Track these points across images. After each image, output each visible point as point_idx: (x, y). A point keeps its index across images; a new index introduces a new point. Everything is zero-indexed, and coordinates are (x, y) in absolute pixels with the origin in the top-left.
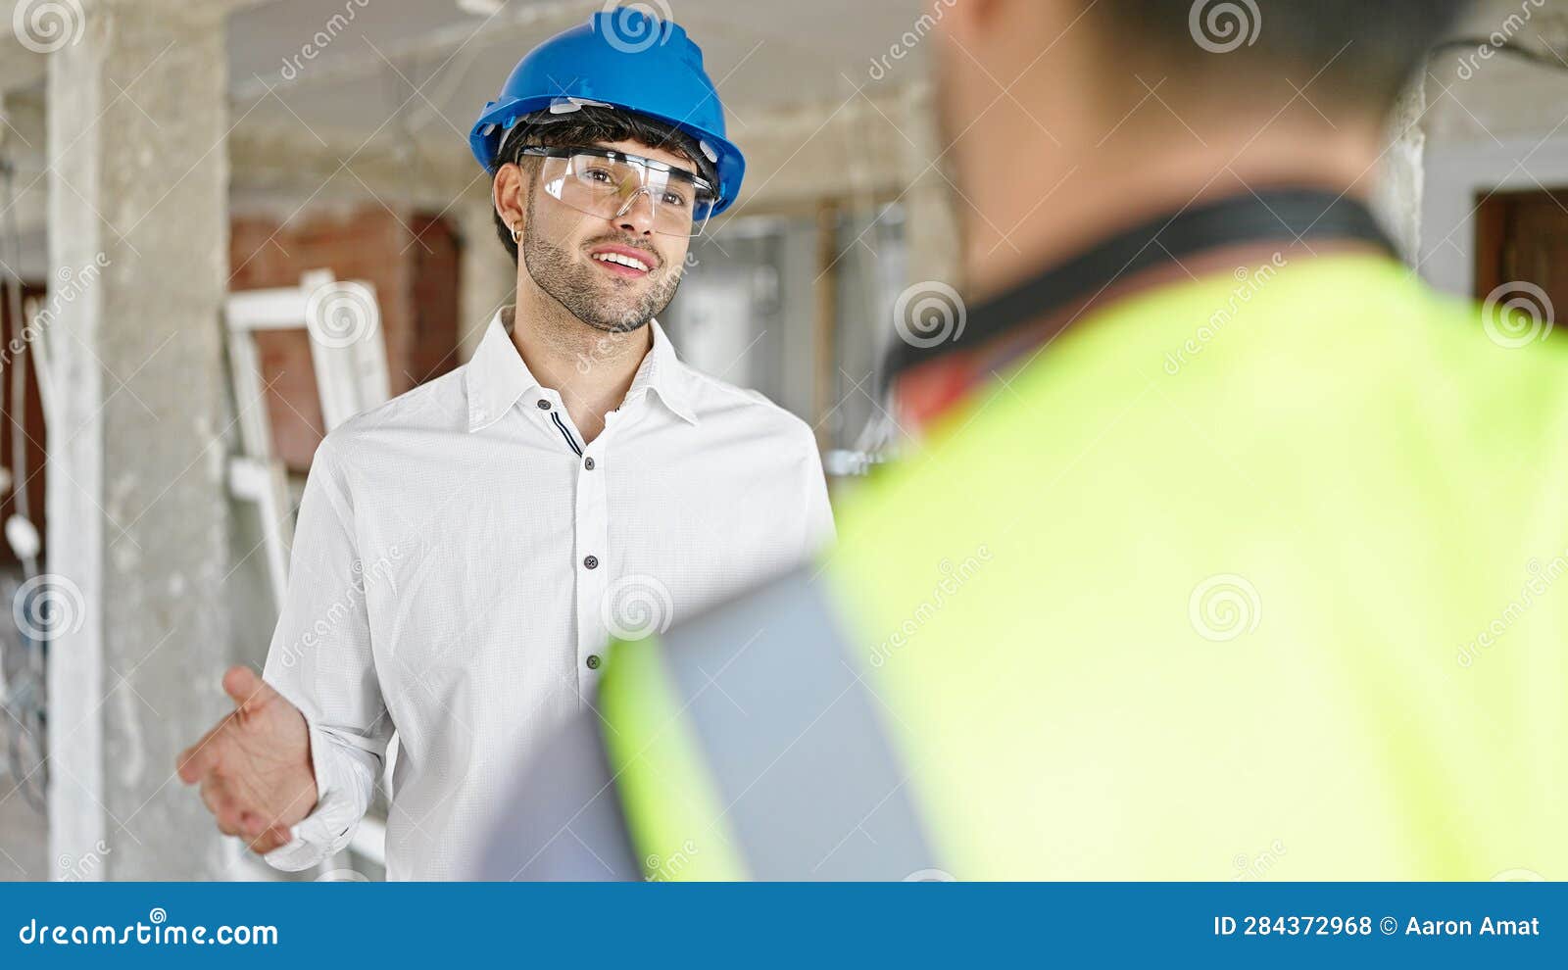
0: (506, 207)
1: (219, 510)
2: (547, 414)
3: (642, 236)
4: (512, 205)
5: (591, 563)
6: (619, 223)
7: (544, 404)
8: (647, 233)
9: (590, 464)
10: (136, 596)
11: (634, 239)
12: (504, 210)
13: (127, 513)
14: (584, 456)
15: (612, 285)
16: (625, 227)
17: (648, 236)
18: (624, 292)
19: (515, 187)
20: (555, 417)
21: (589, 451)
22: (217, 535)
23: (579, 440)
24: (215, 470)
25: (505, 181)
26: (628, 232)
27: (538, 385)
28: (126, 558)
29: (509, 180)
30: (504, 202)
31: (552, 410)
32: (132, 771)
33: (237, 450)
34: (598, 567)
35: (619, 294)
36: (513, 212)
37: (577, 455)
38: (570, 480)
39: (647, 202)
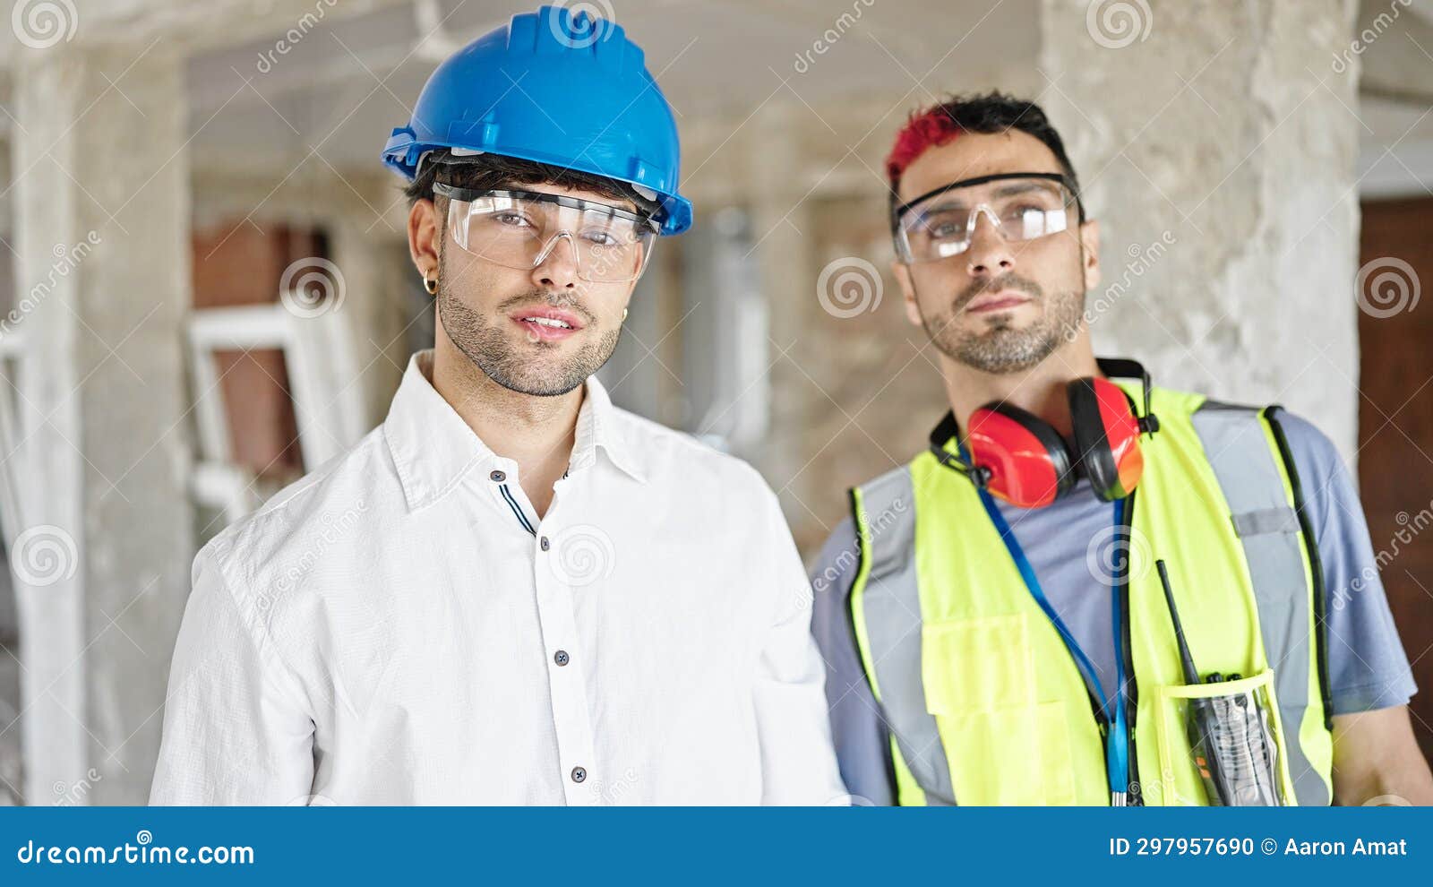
0: (421, 252)
1: (184, 512)
2: (495, 486)
3: (564, 290)
4: (427, 249)
5: (562, 658)
6: (538, 277)
7: (497, 476)
8: (570, 285)
9: (545, 545)
11: (555, 294)
12: (418, 254)
14: (538, 536)
15: (532, 350)
16: (545, 281)
17: (571, 290)
18: (548, 355)
19: (430, 227)
20: (505, 490)
21: (544, 528)
23: (532, 517)
24: (180, 475)
25: (420, 219)
26: (549, 288)
27: (493, 454)
29: (423, 220)
30: (419, 245)
31: (503, 481)
33: (199, 456)
34: (570, 662)
35: (540, 358)
36: (428, 257)
37: (529, 535)
38: (528, 564)
39: (568, 248)
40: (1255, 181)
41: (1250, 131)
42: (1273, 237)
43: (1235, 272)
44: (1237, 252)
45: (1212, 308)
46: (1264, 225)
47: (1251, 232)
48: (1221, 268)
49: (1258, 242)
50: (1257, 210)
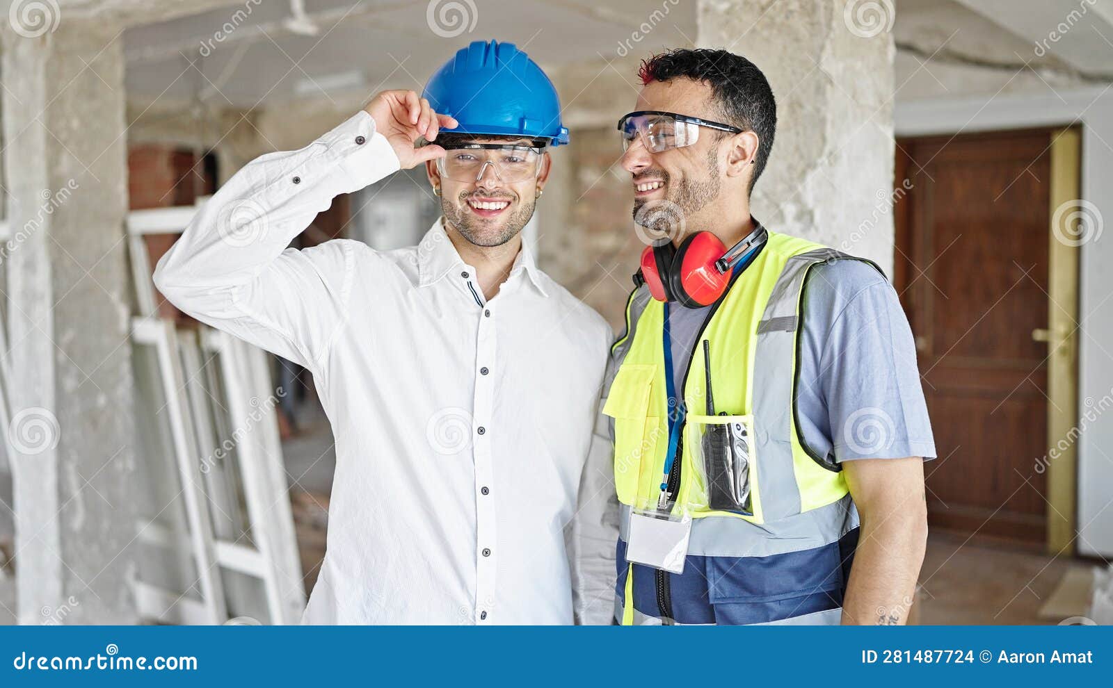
1: (126, 351)
2: (465, 281)
4: (435, 173)
5: (484, 371)
7: (465, 275)
9: (487, 314)
10: (77, 410)
13: (70, 353)
14: (485, 309)
15: (481, 224)
18: (490, 226)
20: (470, 284)
21: (488, 306)
22: (125, 367)
23: (482, 298)
24: (123, 325)
27: (463, 262)
28: (70, 384)
30: (431, 172)
31: (469, 280)
32: (77, 522)
33: (135, 312)
34: (488, 374)
35: (485, 228)
36: (435, 177)
37: (480, 307)
38: (477, 320)
39: (492, 169)
40: (823, 121)
41: (819, 90)
42: (834, 157)
43: (811, 178)
44: (811, 166)
45: (798, 200)
46: (827, 150)
47: (820, 154)
48: (803, 174)
49: (824, 159)
50: (824, 139)
